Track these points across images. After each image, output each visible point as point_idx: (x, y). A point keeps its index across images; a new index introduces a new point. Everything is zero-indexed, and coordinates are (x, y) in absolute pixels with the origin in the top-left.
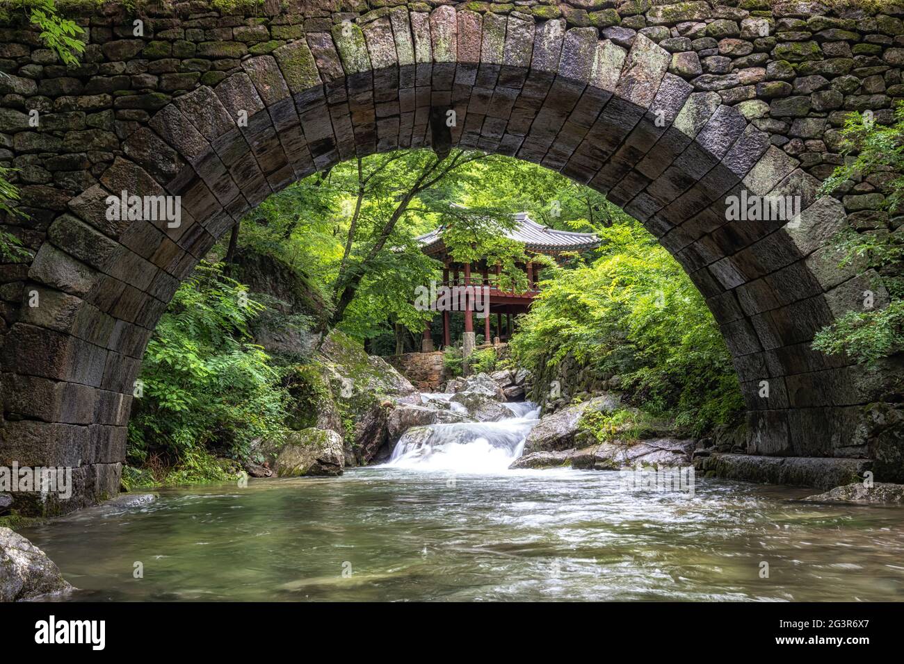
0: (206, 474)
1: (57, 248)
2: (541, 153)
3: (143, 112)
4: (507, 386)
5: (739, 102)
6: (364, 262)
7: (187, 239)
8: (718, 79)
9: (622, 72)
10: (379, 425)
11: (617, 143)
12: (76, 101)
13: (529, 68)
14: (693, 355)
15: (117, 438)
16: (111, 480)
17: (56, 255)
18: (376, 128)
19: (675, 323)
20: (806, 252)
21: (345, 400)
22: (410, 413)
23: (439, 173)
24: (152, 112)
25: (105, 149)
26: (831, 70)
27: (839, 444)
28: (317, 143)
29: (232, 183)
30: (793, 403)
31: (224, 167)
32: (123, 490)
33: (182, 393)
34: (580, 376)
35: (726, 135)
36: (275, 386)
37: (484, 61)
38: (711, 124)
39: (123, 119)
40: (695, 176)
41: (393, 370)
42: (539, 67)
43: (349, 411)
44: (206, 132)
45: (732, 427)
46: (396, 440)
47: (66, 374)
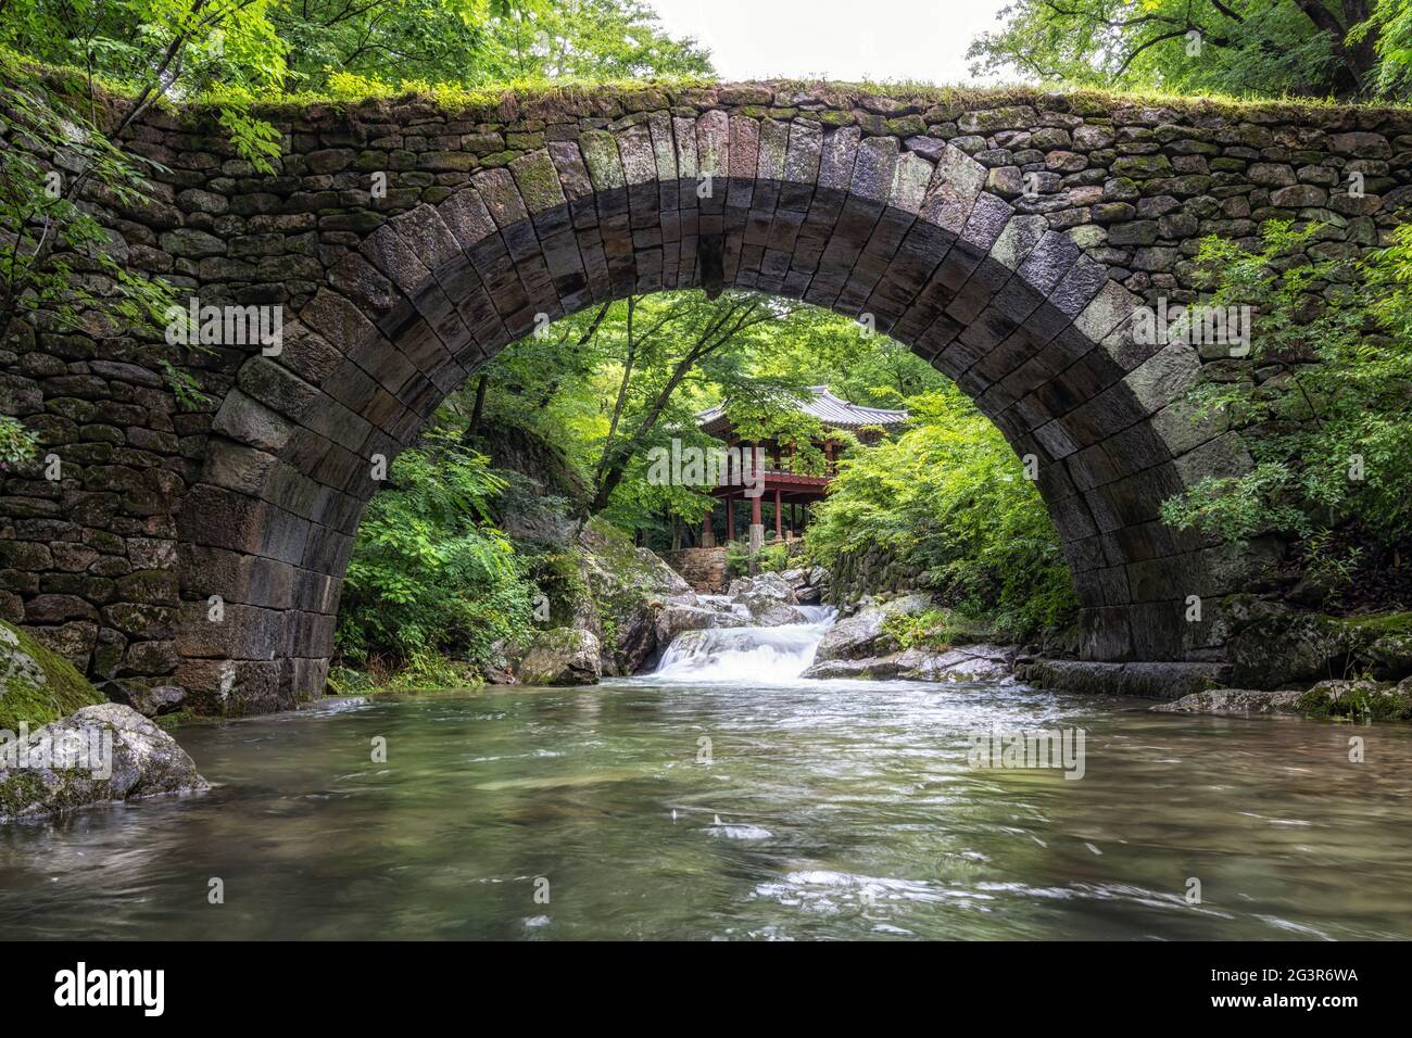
0: (437, 679)
1: (247, 395)
2: (831, 295)
3: (353, 234)
4: (800, 587)
5: (1071, 227)
6: (633, 439)
7: (409, 391)
8: (1045, 200)
9: (928, 190)
10: (646, 628)
11: (922, 280)
12: (274, 221)
13: (816, 186)
14: (1015, 543)
15: (323, 630)
16: (313, 678)
17: (246, 404)
18: (635, 263)
19: (993, 502)
20: (1152, 409)
21: (605, 599)
22: (682, 614)
23: (722, 336)
24: (363, 235)
25: (306, 278)
26: (1183, 190)
27: (1191, 645)
28: (563, 279)
29: (461, 325)
30: (1135, 597)
31: (450, 305)
32: (330, 691)
33: (408, 581)
34: (884, 573)
35: (1054, 266)
36: (521, 579)
37: (761, 176)
38: (1036, 254)
39: (328, 243)
40: (1017, 319)
41: (664, 565)
42: (826, 184)
43: (611, 610)
44: (427, 258)
45: (1061, 629)
46: (665, 647)
47: (255, 545)
